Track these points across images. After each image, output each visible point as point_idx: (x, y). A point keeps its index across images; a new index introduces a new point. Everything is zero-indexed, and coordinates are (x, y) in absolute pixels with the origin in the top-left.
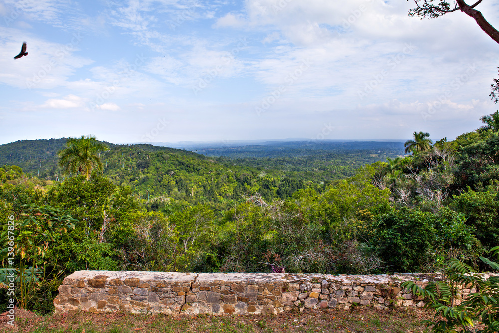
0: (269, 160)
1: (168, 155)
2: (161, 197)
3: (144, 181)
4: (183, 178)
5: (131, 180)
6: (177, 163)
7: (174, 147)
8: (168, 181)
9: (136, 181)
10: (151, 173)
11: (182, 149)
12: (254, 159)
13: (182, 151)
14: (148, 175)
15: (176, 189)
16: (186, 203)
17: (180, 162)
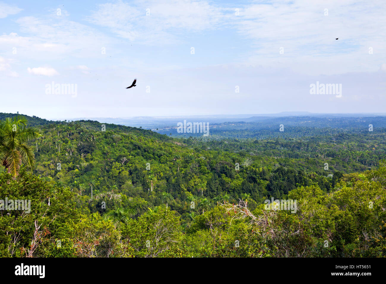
0: (256, 142)
1: (120, 136)
2: (109, 193)
3: (87, 170)
4: (139, 167)
5: (70, 169)
6: (131, 146)
7: (127, 125)
8: (118, 171)
9: (77, 170)
10: (97, 160)
11: (138, 127)
12: (236, 141)
13: (138, 129)
14: (92, 162)
15: (130, 182)
16: (142, 201)
17: (135, 146)
